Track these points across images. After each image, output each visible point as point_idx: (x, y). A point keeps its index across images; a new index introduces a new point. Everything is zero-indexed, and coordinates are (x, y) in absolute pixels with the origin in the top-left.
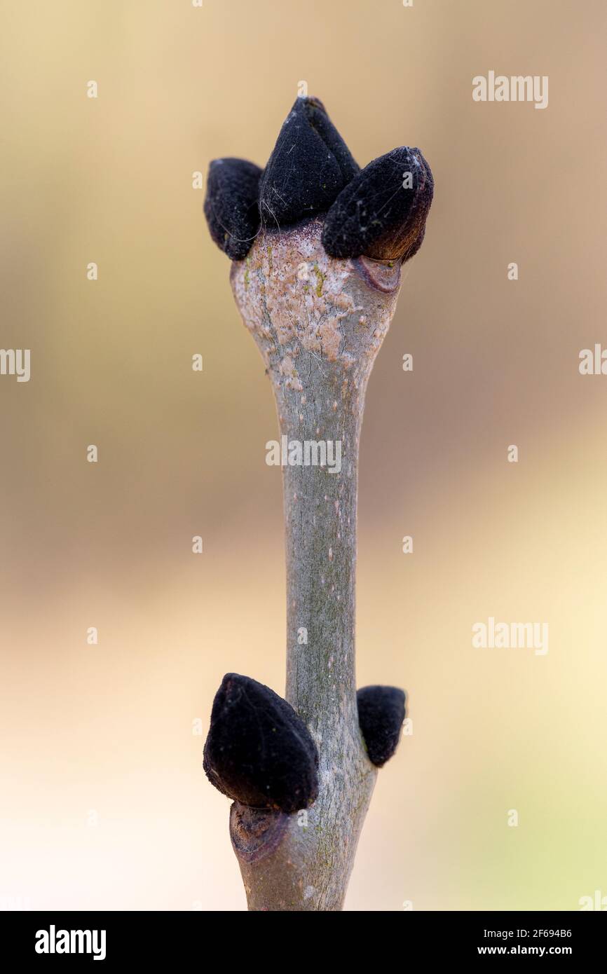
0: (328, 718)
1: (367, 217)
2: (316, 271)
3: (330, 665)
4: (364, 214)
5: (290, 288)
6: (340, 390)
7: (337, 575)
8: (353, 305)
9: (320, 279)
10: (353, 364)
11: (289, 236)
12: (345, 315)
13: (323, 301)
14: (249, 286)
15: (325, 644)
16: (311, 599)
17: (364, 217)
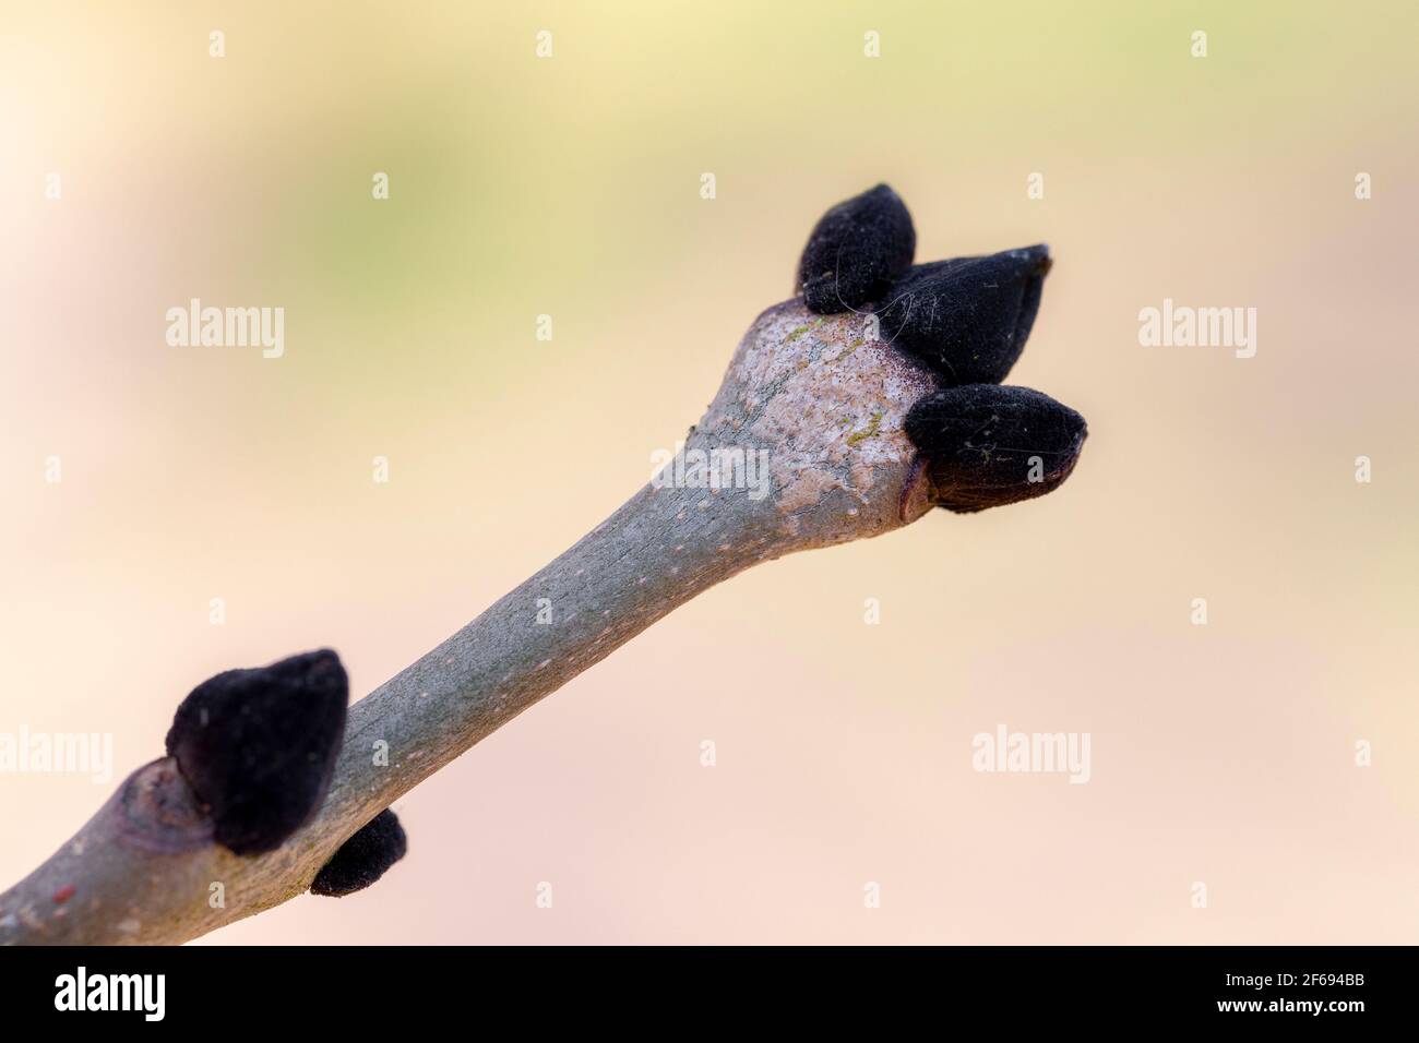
0: (346, 799)
1: (985, 439)
2: (876, 420)
3: (412, 756)
4: (987, 433)
5: (831, 400)
6: (747, 540)
7: (523, 689)
8: (864, 491)
9: (870, 431)
10: (788, 535)
11: (894, 357)
12: (845, 488)
13: (846, 452)
14: (792, 344)
15: (433, 733)
16: (474, 678)
17: (984, 436)
